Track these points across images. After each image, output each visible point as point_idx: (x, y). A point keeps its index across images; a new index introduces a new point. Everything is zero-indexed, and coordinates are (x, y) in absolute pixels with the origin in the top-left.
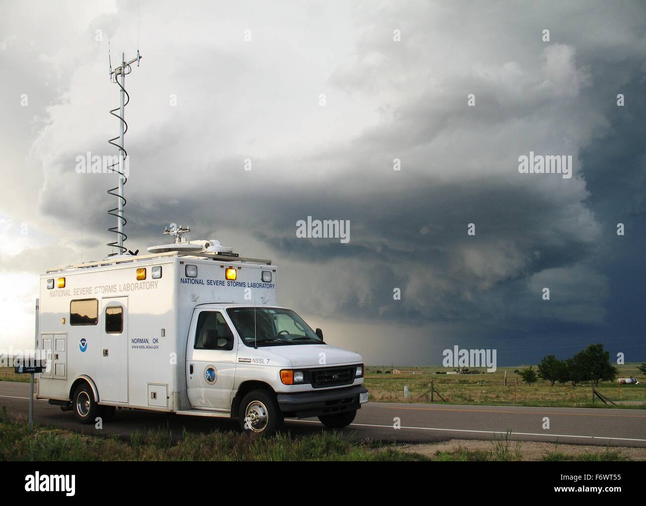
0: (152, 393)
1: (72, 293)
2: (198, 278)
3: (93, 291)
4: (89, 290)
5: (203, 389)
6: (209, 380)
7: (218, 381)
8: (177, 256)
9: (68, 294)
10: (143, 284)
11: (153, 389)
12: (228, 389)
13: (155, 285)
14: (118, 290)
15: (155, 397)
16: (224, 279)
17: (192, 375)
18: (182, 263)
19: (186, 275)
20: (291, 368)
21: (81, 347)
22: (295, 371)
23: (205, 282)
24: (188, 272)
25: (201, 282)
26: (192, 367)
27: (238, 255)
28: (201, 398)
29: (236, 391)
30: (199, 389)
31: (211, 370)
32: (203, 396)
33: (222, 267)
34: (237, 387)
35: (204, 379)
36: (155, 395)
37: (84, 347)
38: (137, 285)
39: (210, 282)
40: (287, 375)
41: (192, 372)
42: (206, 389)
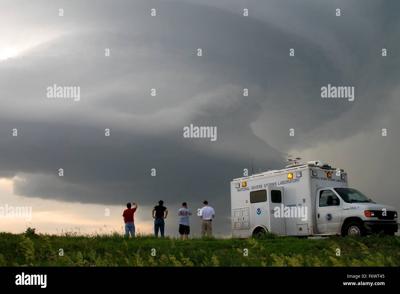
0: (299, 228)
1: (250, 188)
2: (317, 176)
3: (263, 186)
4: (261, 186)
5: (325, 224)
6: (328, 219)
7: (333, 219)
8: (308, 167)
9: (248, 189)
10: (291, 181)
11: (300, 226)
12: (339, 222)
13: (298, 180)
14: (277, 184)
15: (301, 230)
16: (327, 177)
17: (319, 219)
18: (311, 169)
19: (313, 175)
20: (369, 210)
21: (257, 213)
22: (371, 211)
23: (320, 178)
24: (313, 174)
25: (318, 178)
26: (319, 215)
27: (331, 167)
28: (325, 228)
29: (343, 223)
30: (324, 224)
31: (329, 215)
32: (325, 227)
33: (326, 172)
34: (343, 220)
35: (325, 219)
36: (301, 229)
37: (259, 213)
38: (288, 181)
39: (322, 179)
40: (368, 213)
41: (319, 217)
42: (327, 224)
